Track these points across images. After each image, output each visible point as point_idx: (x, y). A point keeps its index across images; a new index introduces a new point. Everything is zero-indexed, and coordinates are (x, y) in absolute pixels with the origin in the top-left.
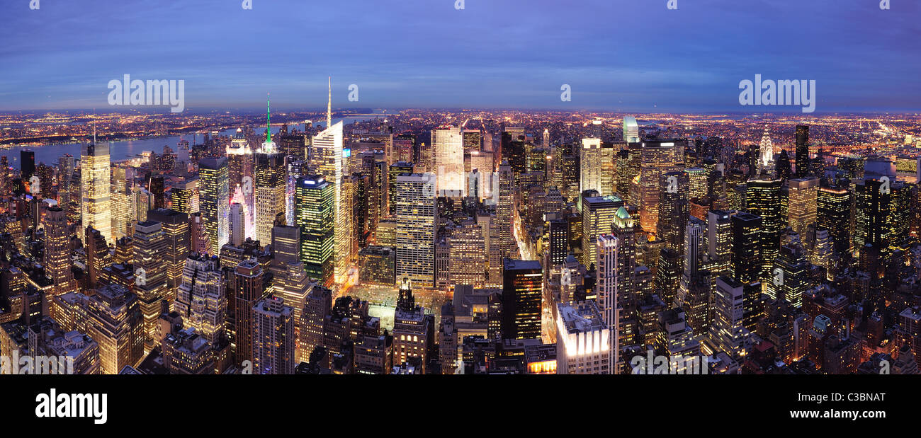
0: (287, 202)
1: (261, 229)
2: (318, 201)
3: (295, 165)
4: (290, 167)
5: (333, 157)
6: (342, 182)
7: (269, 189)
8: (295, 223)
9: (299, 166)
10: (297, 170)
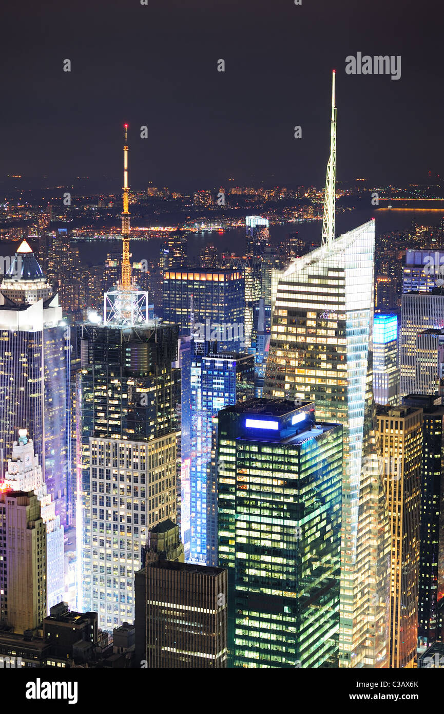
0: (186, 486)
1: (100, 575)
2: (290, 484)
3: (213, 368)
4: (196, 372)
5: (341, 341)
6: (370, 425)
7: (125, 444)
8: (213, 553)
9: (225, 369)
10: (218, 383)
